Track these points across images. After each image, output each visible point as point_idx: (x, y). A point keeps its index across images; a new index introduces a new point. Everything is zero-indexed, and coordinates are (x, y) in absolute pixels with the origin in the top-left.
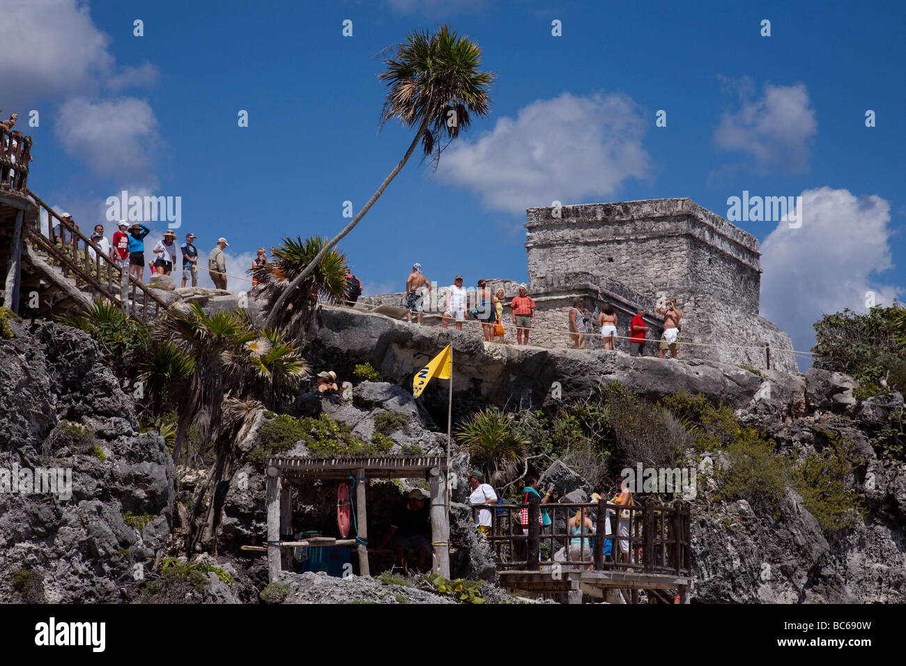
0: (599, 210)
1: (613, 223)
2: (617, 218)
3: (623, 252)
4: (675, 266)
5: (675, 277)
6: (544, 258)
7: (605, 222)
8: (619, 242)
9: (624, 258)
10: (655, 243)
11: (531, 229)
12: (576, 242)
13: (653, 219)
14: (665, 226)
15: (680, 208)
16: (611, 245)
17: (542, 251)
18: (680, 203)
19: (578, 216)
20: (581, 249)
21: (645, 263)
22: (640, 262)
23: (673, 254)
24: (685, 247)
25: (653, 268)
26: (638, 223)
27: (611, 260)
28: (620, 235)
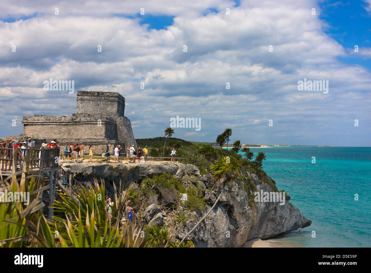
0: (96, 93)
1: (100, 96)
2: (100, 95)
3: (102, 104)
4: (114, 108)
5: (114, 111)
6: (81, 103)
7: (97, 96)
8: (101, 101)
9: (102, 105)
10: (109, 102)
11: (78, 96)
12: (90, 100)
13: (109, 97)
14: (113, 98)
15: (116, 95)
16: (99, 102)
17: (80, 101)
18: (116, 94)
19: (90, 94)
20: (91, 102)
21: (107, 107)
22: (106, 106)
23: (114, 106)
24: (117, 104)
25: (109, 108)
26: (105, 97)
27: (98, 105)
28: (101, 100)
